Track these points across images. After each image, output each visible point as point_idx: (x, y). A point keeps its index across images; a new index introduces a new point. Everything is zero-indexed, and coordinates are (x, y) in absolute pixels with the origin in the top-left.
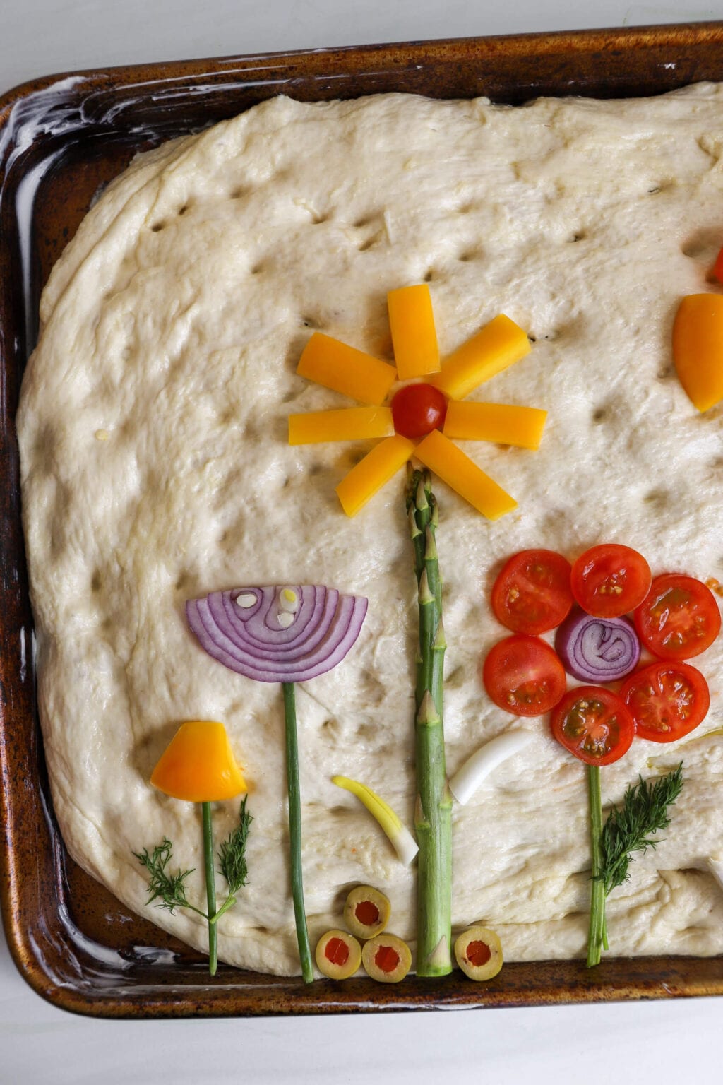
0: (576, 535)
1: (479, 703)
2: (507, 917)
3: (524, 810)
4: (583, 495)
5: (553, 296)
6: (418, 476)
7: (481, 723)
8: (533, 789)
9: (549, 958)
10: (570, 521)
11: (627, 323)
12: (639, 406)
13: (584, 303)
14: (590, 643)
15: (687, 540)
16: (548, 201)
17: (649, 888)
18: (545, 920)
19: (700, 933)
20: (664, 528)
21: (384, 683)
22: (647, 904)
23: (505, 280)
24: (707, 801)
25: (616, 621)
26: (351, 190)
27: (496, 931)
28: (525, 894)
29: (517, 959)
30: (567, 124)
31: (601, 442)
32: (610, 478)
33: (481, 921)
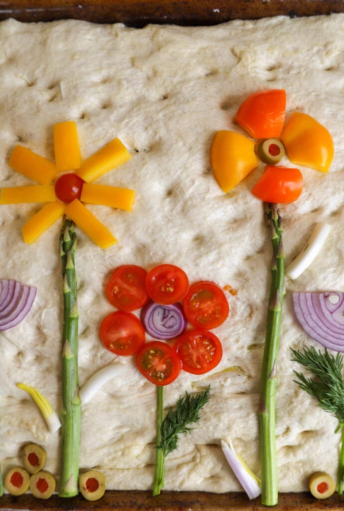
0: (151, 258)
1: (98, 348)
2: (112, 465)
3: (121, 407)
4: (155, 236)
5: (146, 129)
6: (68, 223)
7: (99, 358)
8: (127, 396)
9: (134, 489)
10: (148, 250)
11: (184, 144)
12: (188, 189)
13: (162, 132)
14: (158, 318)
15: (213, 263)
16: (149, 78)
17: (189, 454)
18: (133, 468)
19: (216, 480)
20: (200, 256)
21: (46, 334)
22: (188, 463)
23: (121, 119)
24: (221, 408)
25: (171, 306)
26: (45, 70)
27: (105, 472)
28: (120, 454)
29: (116, 489)
30: (160, 38)
31: (167, 208)
32: (171, 228)
33: (98, 466)
